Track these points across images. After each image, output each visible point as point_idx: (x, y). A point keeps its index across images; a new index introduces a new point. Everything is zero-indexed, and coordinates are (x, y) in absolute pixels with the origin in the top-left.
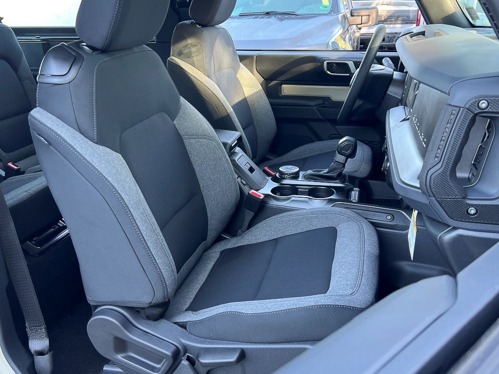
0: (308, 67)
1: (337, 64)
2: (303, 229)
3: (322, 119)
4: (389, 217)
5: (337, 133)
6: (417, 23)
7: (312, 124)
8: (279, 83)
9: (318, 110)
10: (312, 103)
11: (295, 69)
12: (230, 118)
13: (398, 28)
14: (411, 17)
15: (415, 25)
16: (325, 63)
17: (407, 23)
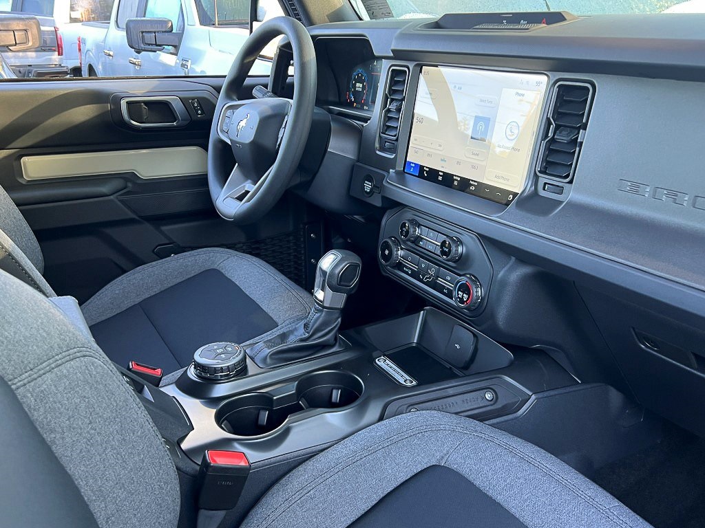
0: (82, 114)
1: (147, 103)
2: (369, 497)
3: (134, 219)
4: (488, 396)
5: (168, 242)
6: (59, 52)
7: (113, 232)
8: (15, 153)
9: (121, 201)
10: (104, 189)
11: (51, 121)
12: (17, 262)
13: (32, 58)
14: (48, 42)
15: (57, 53)
16: (123, 103)
17: (44, 51)
